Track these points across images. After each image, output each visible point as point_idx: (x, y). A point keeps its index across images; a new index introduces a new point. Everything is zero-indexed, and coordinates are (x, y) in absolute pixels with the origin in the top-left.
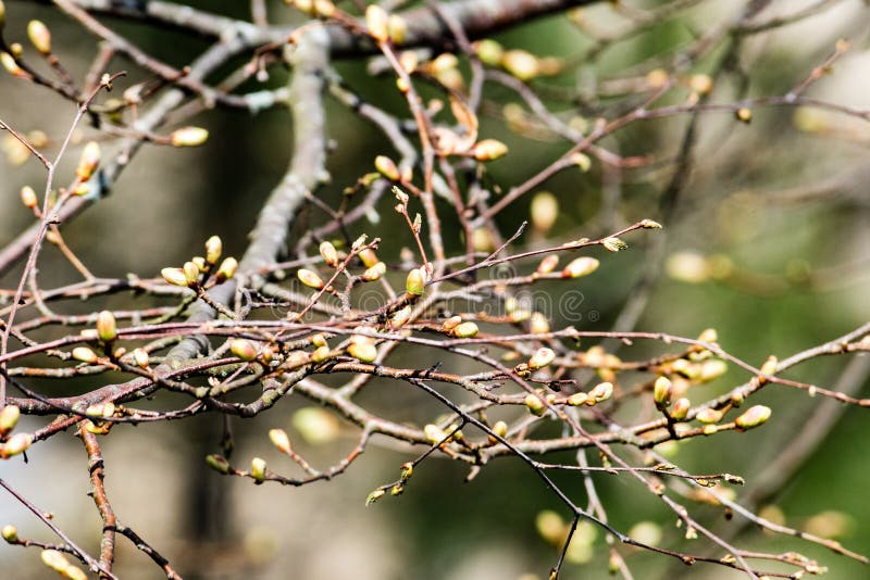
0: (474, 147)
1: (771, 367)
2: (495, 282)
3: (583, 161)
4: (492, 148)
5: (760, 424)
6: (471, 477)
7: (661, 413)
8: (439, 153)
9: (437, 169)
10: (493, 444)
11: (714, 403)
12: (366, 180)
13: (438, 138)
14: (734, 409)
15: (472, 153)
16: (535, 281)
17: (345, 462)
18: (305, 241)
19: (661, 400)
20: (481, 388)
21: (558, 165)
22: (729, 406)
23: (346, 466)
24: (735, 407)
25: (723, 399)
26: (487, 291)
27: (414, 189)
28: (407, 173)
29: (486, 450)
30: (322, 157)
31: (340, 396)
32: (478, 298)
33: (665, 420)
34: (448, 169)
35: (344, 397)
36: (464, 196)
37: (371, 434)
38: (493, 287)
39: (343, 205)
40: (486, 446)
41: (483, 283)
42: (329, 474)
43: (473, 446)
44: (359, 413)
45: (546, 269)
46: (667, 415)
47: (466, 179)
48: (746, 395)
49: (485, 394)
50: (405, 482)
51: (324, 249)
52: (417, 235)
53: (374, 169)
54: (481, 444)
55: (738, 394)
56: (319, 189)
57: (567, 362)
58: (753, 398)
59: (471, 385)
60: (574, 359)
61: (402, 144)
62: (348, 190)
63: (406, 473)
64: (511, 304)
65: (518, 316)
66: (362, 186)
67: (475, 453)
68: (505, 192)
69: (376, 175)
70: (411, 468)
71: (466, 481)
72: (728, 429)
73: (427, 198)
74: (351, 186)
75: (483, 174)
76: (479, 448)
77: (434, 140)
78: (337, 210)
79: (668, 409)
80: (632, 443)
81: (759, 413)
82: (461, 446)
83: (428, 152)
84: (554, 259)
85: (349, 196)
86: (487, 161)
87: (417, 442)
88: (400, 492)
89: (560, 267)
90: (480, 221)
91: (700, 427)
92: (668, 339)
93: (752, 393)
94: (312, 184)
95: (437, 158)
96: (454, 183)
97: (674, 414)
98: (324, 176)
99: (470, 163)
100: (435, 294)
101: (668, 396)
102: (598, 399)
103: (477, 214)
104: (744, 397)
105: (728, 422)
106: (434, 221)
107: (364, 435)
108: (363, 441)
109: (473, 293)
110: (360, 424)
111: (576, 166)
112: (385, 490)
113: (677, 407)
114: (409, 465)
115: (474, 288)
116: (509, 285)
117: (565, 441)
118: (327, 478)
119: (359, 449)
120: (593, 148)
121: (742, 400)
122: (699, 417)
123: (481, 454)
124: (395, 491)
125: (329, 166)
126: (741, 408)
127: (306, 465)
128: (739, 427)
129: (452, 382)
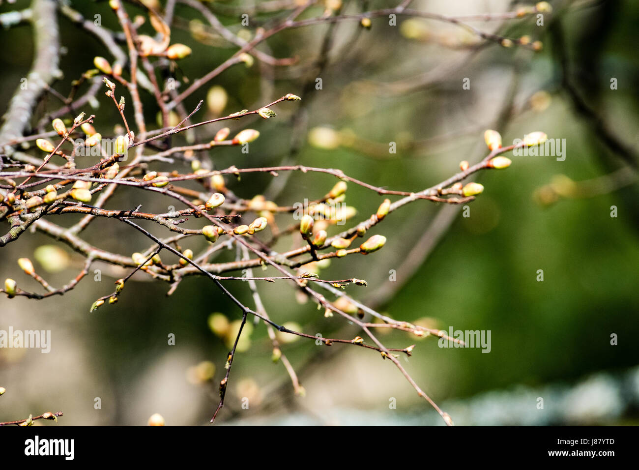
0: (167, 50)
1: (386, 207)
2: (184, 148)
3: (247, 59)
4: (180, 50)
5: (378, 248)
6: (170, 292)
7: (306, 242)
8: (141, 54)
9: (140, 66)
10: (183, 266)
11: (345, 234)
12: (88, 75)
13: (141, 43)
14: (360, 238)
15: (165, 54)
16: (213, 147)
17: (74, 281)
18: (44, 121)
19: (306, 232)
20: (171, 223)
21: (229, 62)
22: (356, 236)
23: (75, 285)
24: (361, 237)
25: (351, 231)
26: (178, 155)
27: (123, 81)
28: (118, 69)
29: (177, 271)
30: (56, 60)
31: (69, 234)
32: (171, 161)
33: (308, 247)
34: (148, 66)
35: (73, 234)
36: (161, 87)
37: (94, 260)
38: (183, 152)
39: (71, 94)
40: (178, 268)
41: (175, 149)
42: (62, 290)
43: (168, 268)
44: (84, 246)
45: (221, 138)
46: (310, 243)
47: (163, 75)
48: (368, 228)
49: (173, 227)
50: (118, 293)
51: (55, 124)
52: (122, 112)
53: (93, 67)
54: (174, 266)
55: (362, 227)
56: (55, 83)
57: (237, 207)
58: (373, 230)
59: (164, 221)
60: (242, 205)
61: (115, 50)
62: (75, 83)
63: (119, 287)
64: (196, 164)
65: (201, 173)
66: (86, 79)
67: (170, 273)
68: (191, 82)
69: (95, 71)
70: (122, 283)
71: (167, 296)
72: (355, 253)
73: (132, 87)
74: (77, 79)
75: (175, 69)
76: (172, 269)
77: (138, 45)
78: (67, 97)
79: (311, 239)
80: (285, 265)
81: (378, 240)
82: (159, 269)
83: (133, 53)
84: (226, 131)
85: (76, 87)
86: (177, 59)
87: (126, 266)
88: (116, 301)
89: (231, 137)
90: (172, 104)
91: (334, 252)
92: (304, 169)
93: (372, 226)
94: (49, 79)
95: (140, 58)
96: (153, 77)
97: (315, 242)
98: (58, 74)
99: (165, 62)
100: (139, 158)
101: (311, 229)
102: (256, 230)
103: (170, 100)
104: (366, 229)
105: (355, 248)
106: (137, 104)
107: (88, 261)
108: (87, 266)
109: (167, 157)
110: (84, 254)
111: (243, 63)
112: (104, 300)
113: (317, 237)
114: (121, 281)
115: (167, 153)
116: (195, 151)
117: (238, 264)
118: (60, 293)
119: (85, 272)
120: (255, 51)
121: (365, 232)
122: (334, 244)
123: (174, 274)
124: (112, 300)
125: (61, 66)
126: (364, 237)
127: (45, 284)
128: (363, 251)
129: (149, 219)
